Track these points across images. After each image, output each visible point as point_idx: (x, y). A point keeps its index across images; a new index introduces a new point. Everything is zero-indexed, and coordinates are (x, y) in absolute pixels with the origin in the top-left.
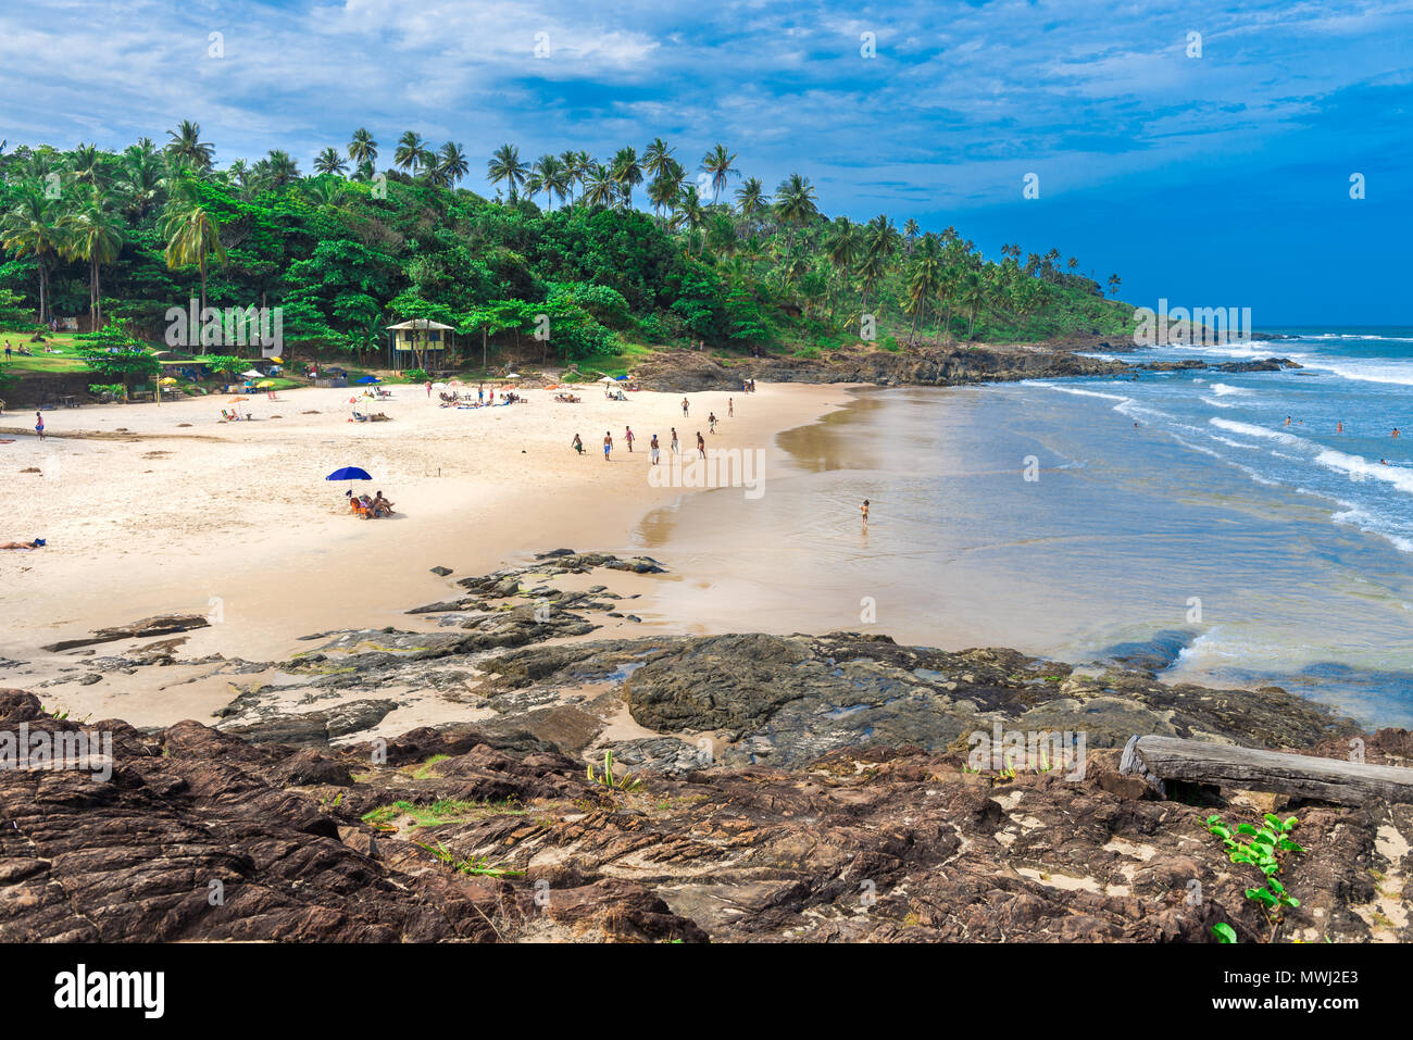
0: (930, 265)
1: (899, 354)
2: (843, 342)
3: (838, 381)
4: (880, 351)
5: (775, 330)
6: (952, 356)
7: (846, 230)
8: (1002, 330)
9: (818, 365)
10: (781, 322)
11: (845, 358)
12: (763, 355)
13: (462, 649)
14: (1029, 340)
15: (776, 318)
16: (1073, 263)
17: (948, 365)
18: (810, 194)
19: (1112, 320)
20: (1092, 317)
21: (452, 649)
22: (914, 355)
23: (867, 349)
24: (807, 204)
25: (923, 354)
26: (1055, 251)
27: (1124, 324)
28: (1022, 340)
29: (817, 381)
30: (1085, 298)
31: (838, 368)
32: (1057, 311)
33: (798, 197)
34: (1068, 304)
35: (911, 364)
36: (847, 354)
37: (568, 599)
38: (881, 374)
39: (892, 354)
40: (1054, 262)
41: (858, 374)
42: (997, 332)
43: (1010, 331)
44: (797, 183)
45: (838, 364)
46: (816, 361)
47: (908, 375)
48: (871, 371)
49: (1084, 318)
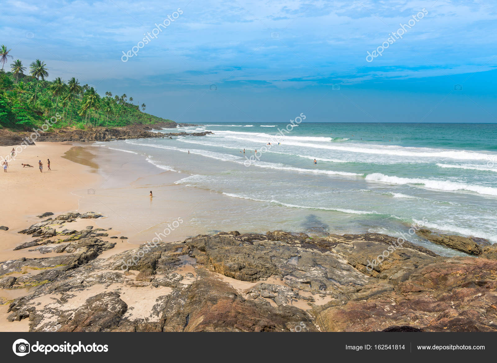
0: (93, 97)
1: (85, 130)
2: (62, 126)
3: (65, 141)
4: (77, 129)
5: (34, 121)
6: (105, 131)
7: (60, 83)
8: (110, 122)
9: (54, 135)
10: (36, 118)
11: (65, 132)
12: (31, 131)
13: (80, 262)
14: (120, 126)
15: (33, 116)
16: (131, 99)
17: (105, 134)
18: (45, 67)
19: (146, 119)
20: (139, 118)
21: (76, 263)
22: (91, 131)
23: (72, 128)
24: (44, 71)
25: (95, 130)
26: (125, 95)
27: (150, 121)
28: (118, 126)
29: (56, 141)
30: (136, 111)
31: (63, 136)
32: (127, 116)
33: (40, 68)
34: (131, 113)
35: (92, 134)
36: (65, 130)
37: (85, 233)
38: (81, 138)
39: (83, 130)
40: (125, 99)
41: (72, 138)
42: (109, 123)
43: (113, 122)
44: (39, 63)
45: (63, 134)
46: (53, 133)
47: (92, 138)
48: (77, 137)
49: (137, 118)
